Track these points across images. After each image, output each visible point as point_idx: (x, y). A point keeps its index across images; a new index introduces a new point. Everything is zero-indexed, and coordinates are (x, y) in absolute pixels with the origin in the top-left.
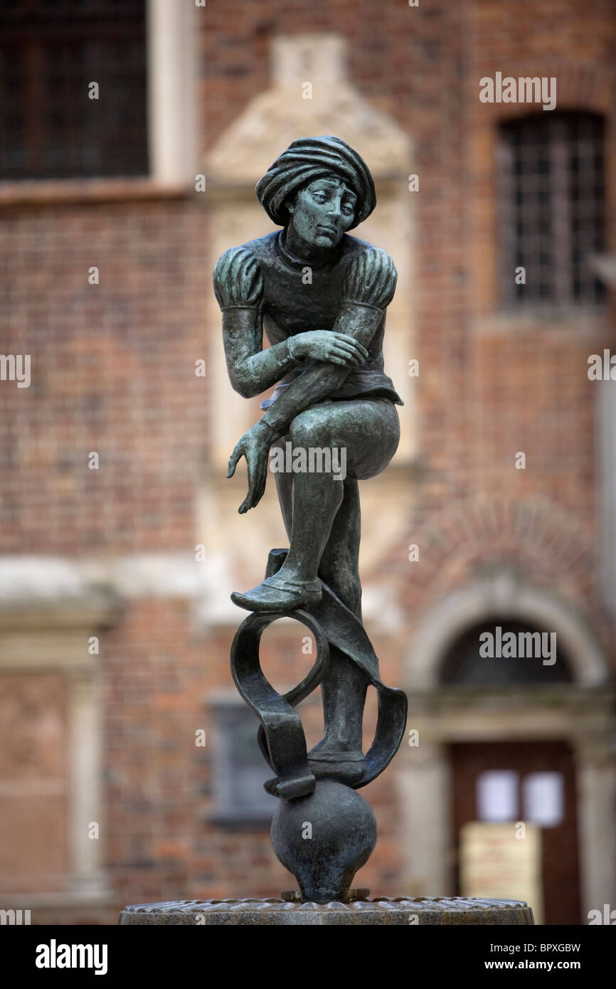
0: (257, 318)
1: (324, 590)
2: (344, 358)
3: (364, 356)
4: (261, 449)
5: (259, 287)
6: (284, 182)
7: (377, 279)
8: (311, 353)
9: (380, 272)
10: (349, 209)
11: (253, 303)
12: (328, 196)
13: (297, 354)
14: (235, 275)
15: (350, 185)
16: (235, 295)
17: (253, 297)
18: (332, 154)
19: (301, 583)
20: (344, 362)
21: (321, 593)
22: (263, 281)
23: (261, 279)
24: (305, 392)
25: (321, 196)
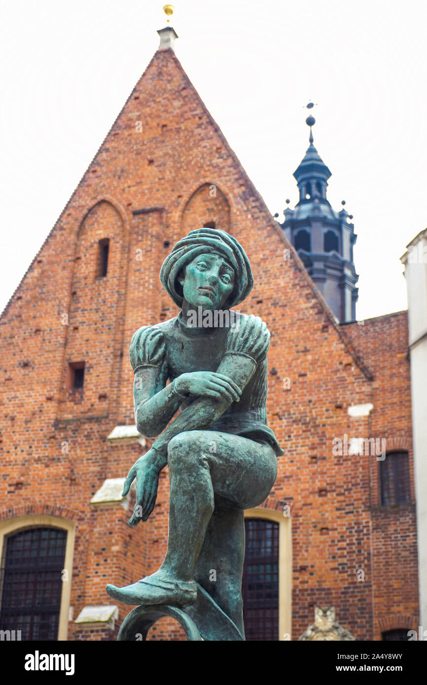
0: (159, 375)
1: (199, 592)
2: (219, 391)
3: (238, 393)
4: (150, 470)
5: (161, 351)
6: (176, 260)
7: (250, 333)
8: (191, 387)
9: (253, 328)
10: (227, 278)
11: (156, 363)
12: (208, 266)
13: (179, 389)
14: (142, 342)
15: (227, 260)
16: (141, 356)
17: (156, 357)
18: (213, 235)
19: (175, 581)
20: (218, 395)
21: (195, 594)
22: (166, 348)
23: (164, 345)
24: (187, 420)
25: (203, 266)
